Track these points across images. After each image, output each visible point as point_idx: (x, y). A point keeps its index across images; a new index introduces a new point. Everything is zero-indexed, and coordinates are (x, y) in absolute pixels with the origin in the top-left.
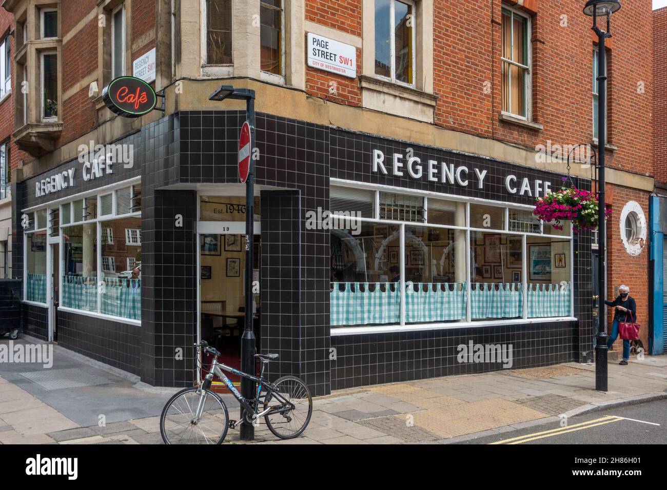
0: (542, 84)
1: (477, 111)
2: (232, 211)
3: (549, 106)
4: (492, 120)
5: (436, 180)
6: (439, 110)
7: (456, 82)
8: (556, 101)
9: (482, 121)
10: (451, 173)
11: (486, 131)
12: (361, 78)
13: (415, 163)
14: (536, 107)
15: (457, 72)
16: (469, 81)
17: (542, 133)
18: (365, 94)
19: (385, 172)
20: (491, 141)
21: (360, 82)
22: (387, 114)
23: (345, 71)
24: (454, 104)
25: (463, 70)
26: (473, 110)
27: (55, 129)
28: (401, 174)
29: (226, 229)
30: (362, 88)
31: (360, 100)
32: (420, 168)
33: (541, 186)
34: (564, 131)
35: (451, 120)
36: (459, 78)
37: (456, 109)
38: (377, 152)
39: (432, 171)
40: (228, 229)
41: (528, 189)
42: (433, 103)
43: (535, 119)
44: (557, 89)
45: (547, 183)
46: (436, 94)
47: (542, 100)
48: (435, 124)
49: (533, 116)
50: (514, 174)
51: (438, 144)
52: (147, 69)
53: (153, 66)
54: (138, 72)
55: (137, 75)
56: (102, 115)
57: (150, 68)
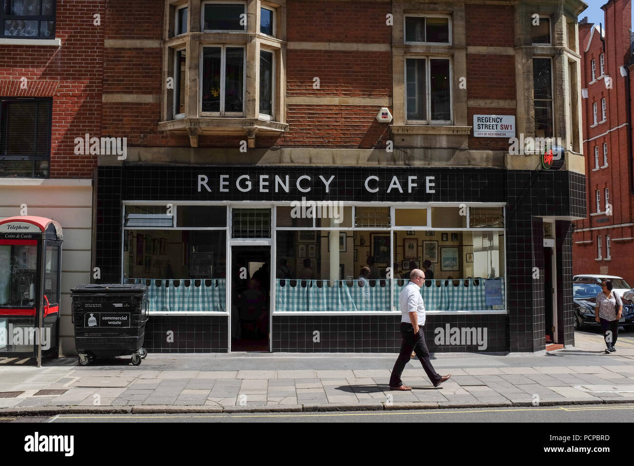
52: (499, 127)
53: (510, 127)
54: (482, 125)
55: (481, 126)
56: (403, 140)
57: (503, 127)
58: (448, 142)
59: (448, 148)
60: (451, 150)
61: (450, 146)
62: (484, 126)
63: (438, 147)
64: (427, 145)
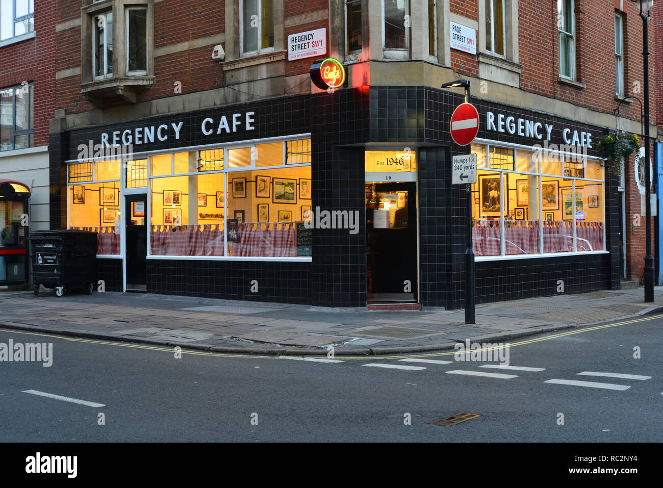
0: (584, 49)
1: (544, 75)
2: (391, 163)
3: (587, 67)
4: (554, 82)
5: (523, 134)
6: (522, 76)
7: (531, 52)
8: (592, 63)
9: (547, 84)
10: (532, 128)
11: (550, 92)
12: (479, 54)
13: (511, 122)
14: (580, 69)
15: (532, 44)
16: (539, 50)
17: (584, 91)
18: (481, 67)
19: (495, 130)
20: (554, 100)
21: (478, 57)
22: (493, 82)
23: (470, 50)
24: (530, 71)
25: (535, 41)
26: (542, 74)
27: (145, 83)
28: (503, 131)
29: (388, 178)
30: (479, 62)
31: (478, 72)
32: (514, 125)
33: (585, 137)
34: (597, 88)
35: (529, 84)
36: (533, 48)
37: (531, 75)
38: (490, 114)
39: (521, 127)
40: (390, 178)
41: (578, 140)
42: (519, 71)
43: (579, 79)
44: (593, 52)
45: (590, 135)
46: (520, 63)
47: (584, 63)
48: (520, 89)
49: (577, 76)
50: (568, 127)
51: (522, 105)
52: (311, 45)
53: (320, 43)
54: (296, 45)
55: (294, 48)
56: (232, 77)
57: (315, 44)
58: (267, 71)
59: (267, 78)
60: (270, 80)
61: (269, 76)
62: (297, 46)
63: (259, 78)
64: (251, 78)
